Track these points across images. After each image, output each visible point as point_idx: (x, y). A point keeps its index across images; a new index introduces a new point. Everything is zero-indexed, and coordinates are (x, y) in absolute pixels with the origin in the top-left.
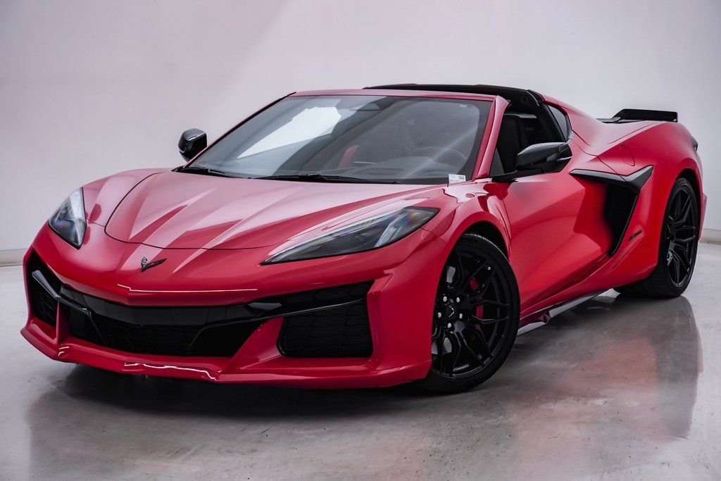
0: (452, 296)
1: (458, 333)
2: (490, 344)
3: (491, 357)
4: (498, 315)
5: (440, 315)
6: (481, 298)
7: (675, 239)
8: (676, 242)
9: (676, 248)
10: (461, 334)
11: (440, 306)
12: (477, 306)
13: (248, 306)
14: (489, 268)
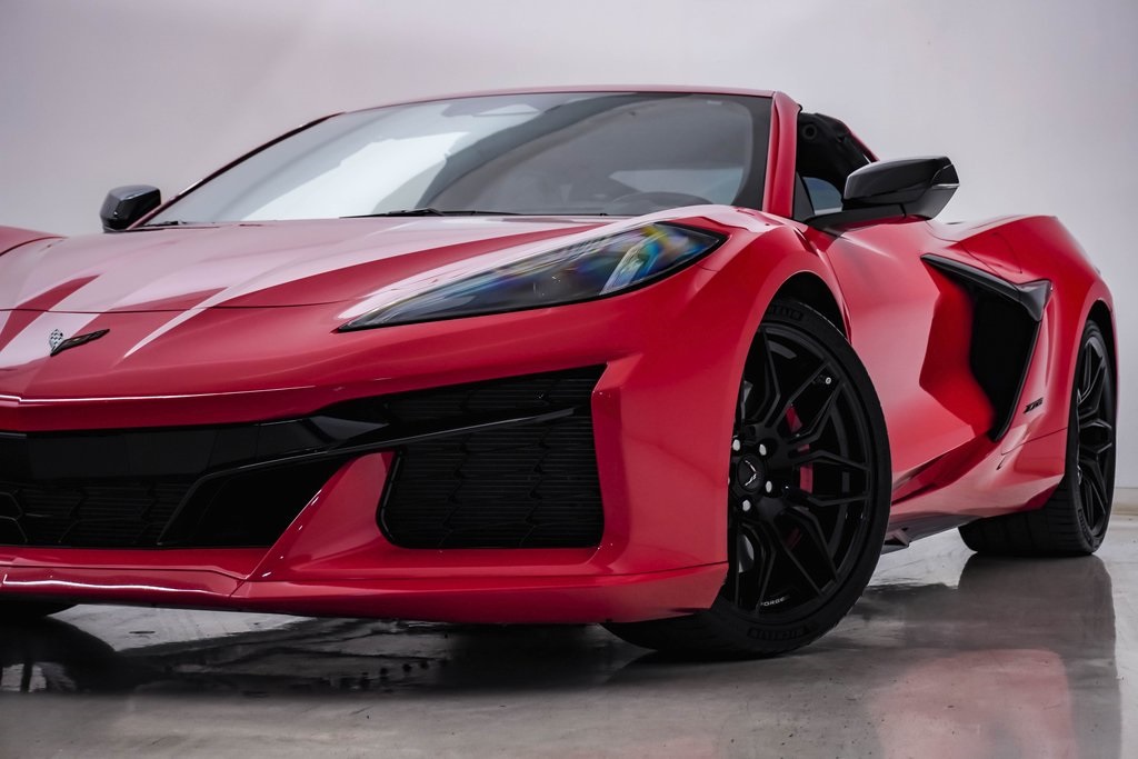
1: (766, 522)
2: (831, 550)
3: (835, 579)
4: (846, 488)
6: (807, 447)
10: (773, 525)
12: (800, 464)
13: (311, 423)
14: (828, 381)
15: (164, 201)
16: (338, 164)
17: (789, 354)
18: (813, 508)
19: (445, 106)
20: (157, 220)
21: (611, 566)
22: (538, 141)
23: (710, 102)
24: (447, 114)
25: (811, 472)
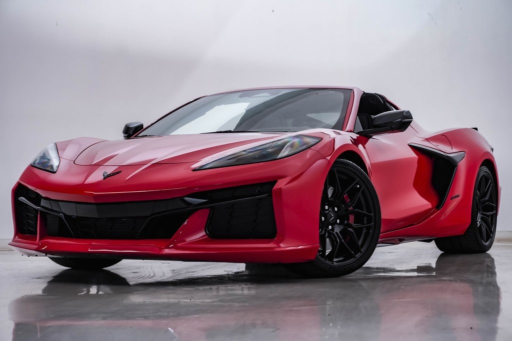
0: (331, 206)
1: (336, 233)
2: (360, 243)
3: (361, 252)
4: (365, 222)
5: (323, 218)
6: (352, 208)
7: (481, 212)
8: (482, 214)
9: (482, 218)
10: (339, 234)
11: (323, 213)
12: (349, 214)
13: (184, 199)
14: (358, 186)
15: (144, 127)
16: (204, 114)
17: (345, 178)
18: (354, 229)
19: (240, 94)
20: (140, 135)
21: (280, 245)
22: (284, 102)
23: (330, 92)
24: (240, 97)
25: (353, 217)
